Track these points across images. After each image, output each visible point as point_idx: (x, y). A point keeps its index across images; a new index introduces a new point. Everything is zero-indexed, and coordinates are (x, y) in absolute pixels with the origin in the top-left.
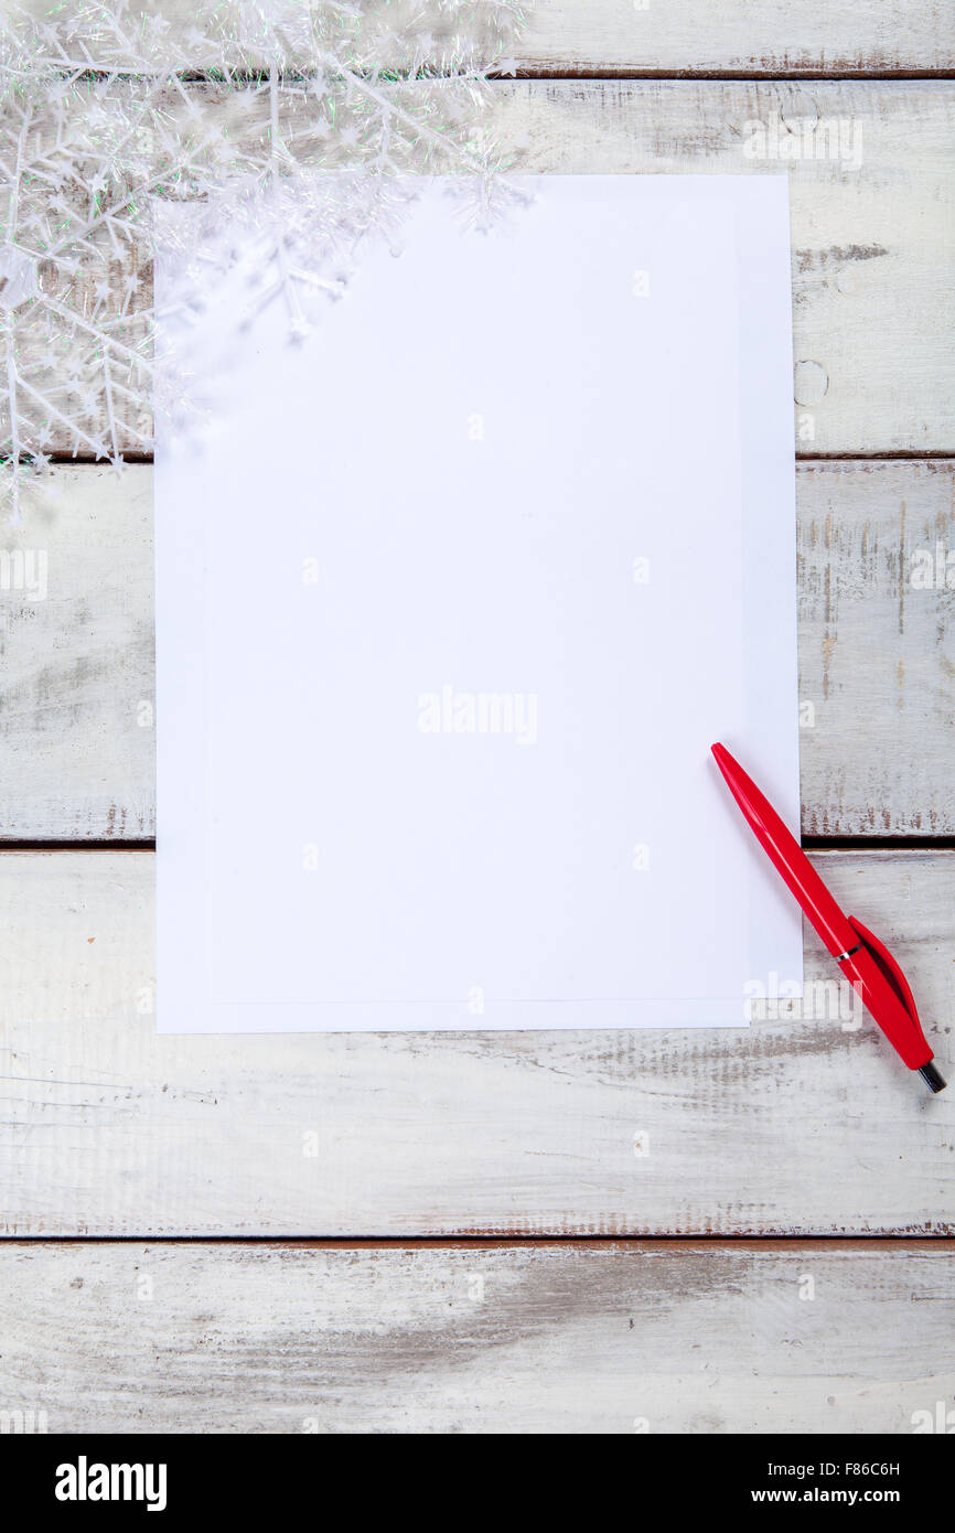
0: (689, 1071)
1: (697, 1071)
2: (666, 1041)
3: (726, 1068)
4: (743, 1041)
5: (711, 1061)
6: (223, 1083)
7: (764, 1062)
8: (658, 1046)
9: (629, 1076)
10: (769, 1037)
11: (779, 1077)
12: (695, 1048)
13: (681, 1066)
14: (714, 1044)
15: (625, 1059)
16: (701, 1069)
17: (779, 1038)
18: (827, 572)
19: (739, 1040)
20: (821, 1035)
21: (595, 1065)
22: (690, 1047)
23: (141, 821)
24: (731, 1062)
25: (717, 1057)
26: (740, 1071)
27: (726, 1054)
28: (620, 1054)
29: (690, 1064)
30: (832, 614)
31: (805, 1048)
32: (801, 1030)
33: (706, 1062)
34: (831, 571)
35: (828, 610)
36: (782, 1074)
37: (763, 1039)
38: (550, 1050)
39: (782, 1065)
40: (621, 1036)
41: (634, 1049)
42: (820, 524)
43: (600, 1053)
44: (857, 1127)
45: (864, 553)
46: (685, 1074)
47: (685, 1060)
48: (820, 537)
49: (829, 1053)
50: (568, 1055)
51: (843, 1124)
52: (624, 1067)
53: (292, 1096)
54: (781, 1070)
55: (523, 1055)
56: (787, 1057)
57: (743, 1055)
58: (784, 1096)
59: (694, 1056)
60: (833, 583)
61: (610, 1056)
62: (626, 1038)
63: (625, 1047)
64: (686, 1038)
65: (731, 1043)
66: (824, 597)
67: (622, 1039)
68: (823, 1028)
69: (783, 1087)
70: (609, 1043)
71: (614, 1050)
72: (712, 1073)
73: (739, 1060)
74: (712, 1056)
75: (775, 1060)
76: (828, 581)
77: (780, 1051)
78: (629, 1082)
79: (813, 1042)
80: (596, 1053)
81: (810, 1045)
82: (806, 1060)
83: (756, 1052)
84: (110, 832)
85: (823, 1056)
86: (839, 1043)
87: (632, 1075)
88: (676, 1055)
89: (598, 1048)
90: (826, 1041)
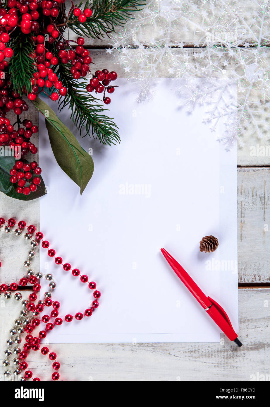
1: (218, 356)
2: (209, 347)
3: (227, 355)
5: (223, 353)
6: (74, 361)
8: (206, 348)
9: (198, 357)
11: (244, 358)
12: (218, 349)
13: (213, 354)
14: (224, 348)
15: (197, 352)
16: (220, 355)
18: (241, 202)
20: (256, 344)
21: (188, 354)
22: (216, 349)
24: (229, 353)
25: (225, 351)
26: (232, 356)
28: (195, 351)
29: (216, 354)
30: (243, 215)
33: (221, 353)
34: (243, 202)
35: (242, 214)
38: (174, 350)
40: (195, 345)
41: (199, 349)
42: (239, 188)
43: (189, 351)
45: (253, 196)
46: (215, 357)
47: (215, 352)
48: (239, 192)
49: (259, 350)
50: (179, 351)
52: (196, 355)
53: (95, 365)
54: (244, 355)
55: (165, 351)
56: (246, 351)
58: (245, 363)
59: (218, 351)
60: (243, 205)
61: (192, 351)
62: (197, 346)
63: (197, 349)
64: (214, 346)
65: (228, 347)
66: (241, 210)
67: (196, 346)
68: (257, 342)
69: (245, 361)
70: (191, 348)
71: (193, 350)
72: (223, 356)
73: (231, 352)
74: (223, 351)
75: (243, 352)
76: (242, 205)
77: (244, 349)
78: (198, 359)
80: (188, 351)
81: (253, 348)
82: (252, 352)
85: (257, 351)
86: (262, 347)
87: (199, 357)
88: (212, 351)
89: (188, 349)
90: (258, 346)
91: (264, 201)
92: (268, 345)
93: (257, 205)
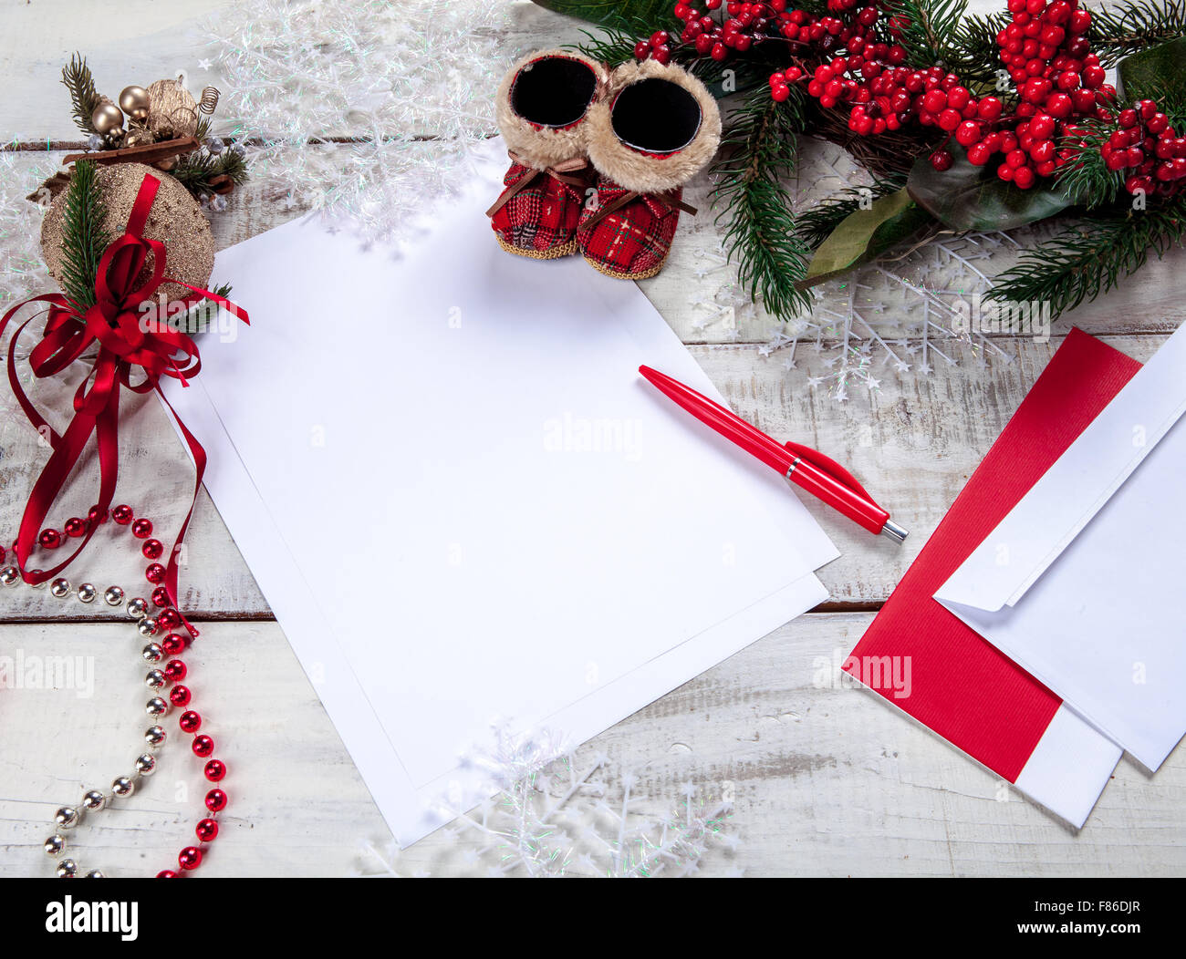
0: (672, 794)
1: (677, 793)
3: (703, 789)
4: (717, 767)
6: (260, 810)
7: (737, 785)
8: (643, 773)
9: (617, 799)
10: (740, 763)
11: (751, 798)
12: (676, 774)
13: (664, 790)
14: (693, 771)
15: (614, 786)
17: (749, 764)
18: (756, 415)
19: (714, 767)
20: (786, 760)
22: (671, 774)
23: (212, 600)
24: (708, 785)
25: (696, 781)
26: (717, 793)
27: (703, 778)
28: (610, 780)
29: (672, 788)
31: (773, 772)
32: (768, 757)
36: (754, 795)
37: (735, 765)
39: (753, 788)
40: (610, 765)
42: (747, 383)
44: (826, 842)
45: (783, 402)
46: (668, 797)
47: (667, 785)
48: (749, 391)
49: (794, 776)
50: (564, 782)
51: (813, 839)
52: (612, 792)
53: (319, 820)
54: (753, 792)
56: (757, 781)
57: (719, 779)
58: (756, 814)
59: (675, 781)
60: (762, 422)
62: (614, 767)
63: (614, 774)
64: (667, 766)
65: (707, 769)
68: (787, 754)
69: (756, 807)
71: (605, 777)
73: (714, 784)
74: (691, 780)
75: (747, 783)
77: (751, 775)
79: (779, 767)
81: (776, 770)
82: (774, 783)
83: (730, 777)
85: (788, 780)
86: (802, 768)
88: (659, 780)
90: (791, 766)
91: (813, 411)
92: (820, 762)
93: (794, 420)
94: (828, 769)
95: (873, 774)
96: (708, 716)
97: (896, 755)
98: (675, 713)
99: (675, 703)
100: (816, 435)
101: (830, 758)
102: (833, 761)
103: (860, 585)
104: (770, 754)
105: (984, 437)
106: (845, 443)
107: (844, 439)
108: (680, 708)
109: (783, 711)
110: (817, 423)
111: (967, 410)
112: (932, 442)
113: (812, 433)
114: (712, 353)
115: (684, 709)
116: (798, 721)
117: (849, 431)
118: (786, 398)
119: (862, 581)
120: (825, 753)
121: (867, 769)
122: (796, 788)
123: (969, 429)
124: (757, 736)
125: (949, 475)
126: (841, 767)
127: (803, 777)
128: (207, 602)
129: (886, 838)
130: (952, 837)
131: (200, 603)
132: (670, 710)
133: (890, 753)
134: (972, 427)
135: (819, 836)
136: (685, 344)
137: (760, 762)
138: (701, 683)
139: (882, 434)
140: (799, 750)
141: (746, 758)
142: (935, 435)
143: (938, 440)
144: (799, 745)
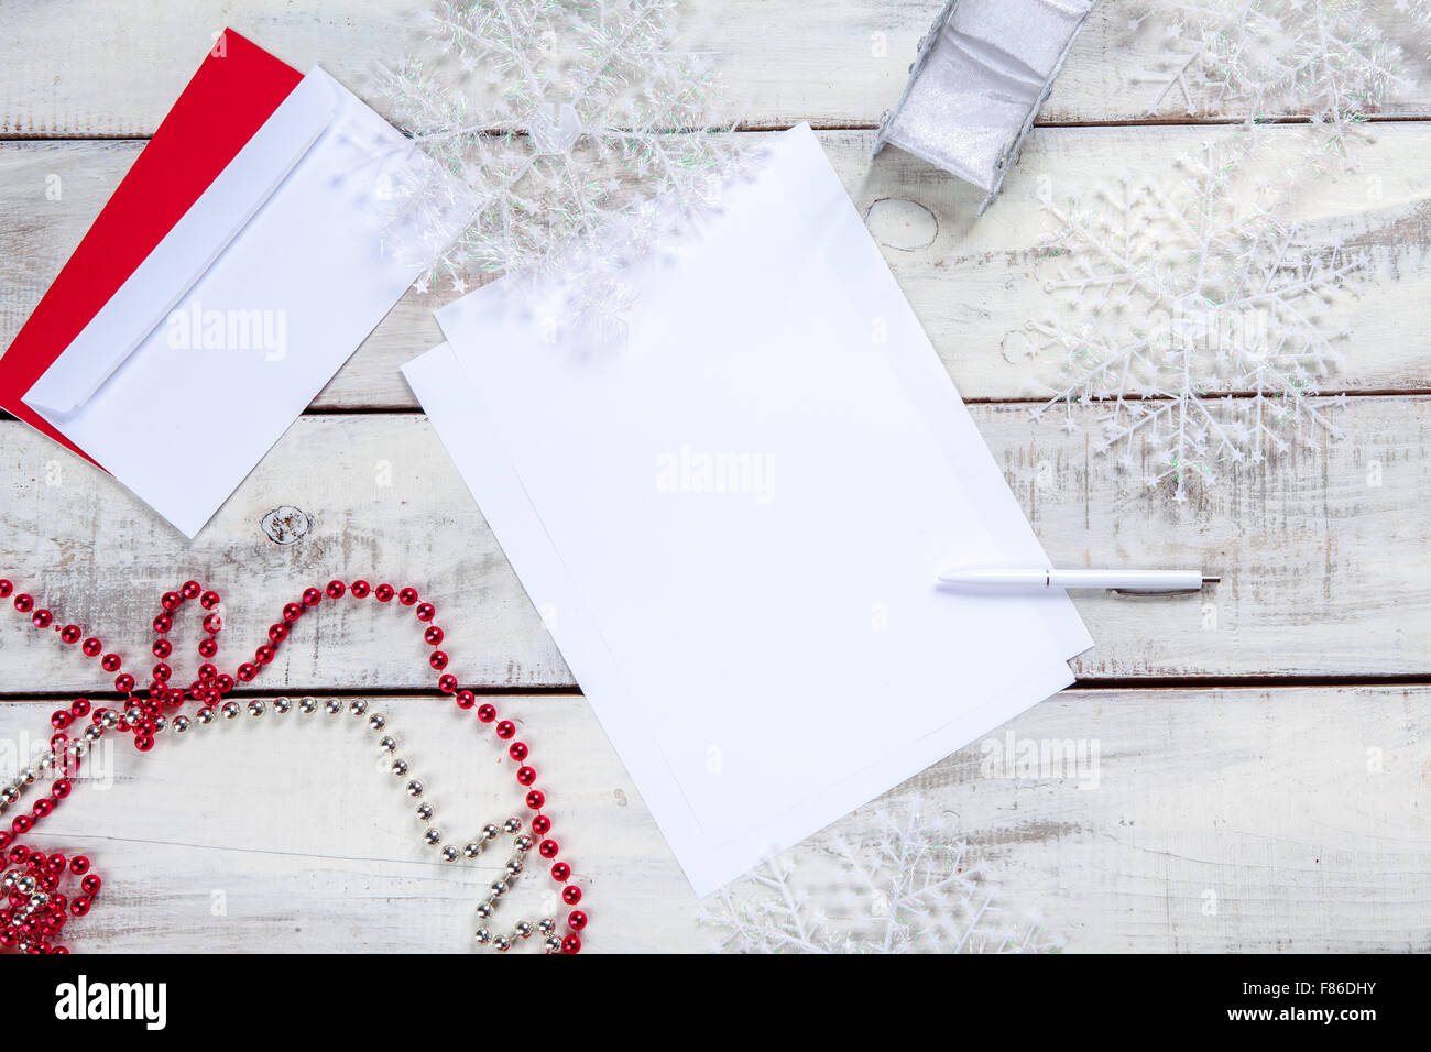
1: (945, 855)
3: (967, 852)
4: (981, 832)
7: (996, 848)
9: (895, 859)
10: (1000, 829)
11: (1009, 860)
12: (945, 838)
14: (960, 836)
15: (893, 847)
17: (1007, 830)
18: (1032, 485)
19: (977, 832)
20: (1038, 827)
21: (871, 851)
22: (942, 838)
23: (532, 673)
24: (972, 848)
26: (979, 855)
30: (1034, 516)
31: (1027, 837)
32: (1023, 824)
35: (1031, 512)
36: (1010, 857)
37: (995, 831)
38: (838, 840)
39: (1009, 850)
41: (900, 840)
42: (1026, 449)
43: (875, 843)
44: (1067, 896)
45: (1058, 470)
48: (1027, 459)
49: (1044, 841)
50: (851, 845)
51: (1056, 894)
54: (1009, 854)
55: (817, 844)
56: (1013, 845)
57: (981, 843)
58: (1011, 872)
60: (1036, 492)
61: (882, 845)
62: (895, 833)
63: (894, 838)
64: (937, 831)
65: (972, 835)
66: (1030, 503)
68: (1039, 821)
69: (1011, 866)
73: (977, 847)
75: (1004, 846)
76: (1033, 491)
77: (1008, 839)
79: (1032, 833)
81: (1029, 835)
82: (1028, 846)
83: (990, 841)
84: (509, 681)
85: (1040, 843)
86: (1052, 833)
90: (1041, 832)
91: (1087, 481)
92: (1067, 829)
93: (1068, 490)
94: (1073, 835)
95: (1111, 839)
96: (974, 788)
97: (1132, 823)
98: (946, 784)
99: (947, 775)
100: (1087, 507)
101: (1076, 825)
102: (1078, 828)
103: (1114, 663)
104: (1026, 822)
105: (1247, 510)
106: (1115, 516)
107: (1114, 511)
108: (951, 779)
109: (1040, 783)
110: (1090, 494)
111: (1235, 480)
112: (1197, 515)
113: (1084, 504)
114: (994, 415)
115: (955, 780)
116: (1051, 793)
117: (1119, 503)
118: (1062, 466)
119: (1117, 659)
120: (1072, 821)
121: (1105, 835)
122: (1045, 851)
123: (1234, 502)
124: (1016, 806)
125: (1209, 551)
126: (1085, 833)
127: (1052, 842)
128: (527, 675)
129: (1117, 894)
130: (1171, 894)
131: (521, 676)
132: (942, 782)
133: (1127, 822)
134: (1237, 499)
135: (1061, 892)
136: (967, 402)
137: (1016, 828)
138: (970, 757)
139: (1150, 506)
140: (1050, 819)
141: (1004, 825)
142: (1200, 508)
143: (1203, 513)
144: (1050, 814)
